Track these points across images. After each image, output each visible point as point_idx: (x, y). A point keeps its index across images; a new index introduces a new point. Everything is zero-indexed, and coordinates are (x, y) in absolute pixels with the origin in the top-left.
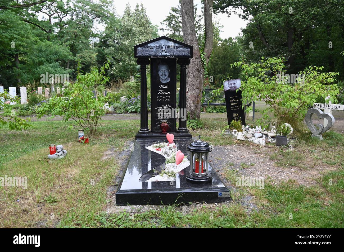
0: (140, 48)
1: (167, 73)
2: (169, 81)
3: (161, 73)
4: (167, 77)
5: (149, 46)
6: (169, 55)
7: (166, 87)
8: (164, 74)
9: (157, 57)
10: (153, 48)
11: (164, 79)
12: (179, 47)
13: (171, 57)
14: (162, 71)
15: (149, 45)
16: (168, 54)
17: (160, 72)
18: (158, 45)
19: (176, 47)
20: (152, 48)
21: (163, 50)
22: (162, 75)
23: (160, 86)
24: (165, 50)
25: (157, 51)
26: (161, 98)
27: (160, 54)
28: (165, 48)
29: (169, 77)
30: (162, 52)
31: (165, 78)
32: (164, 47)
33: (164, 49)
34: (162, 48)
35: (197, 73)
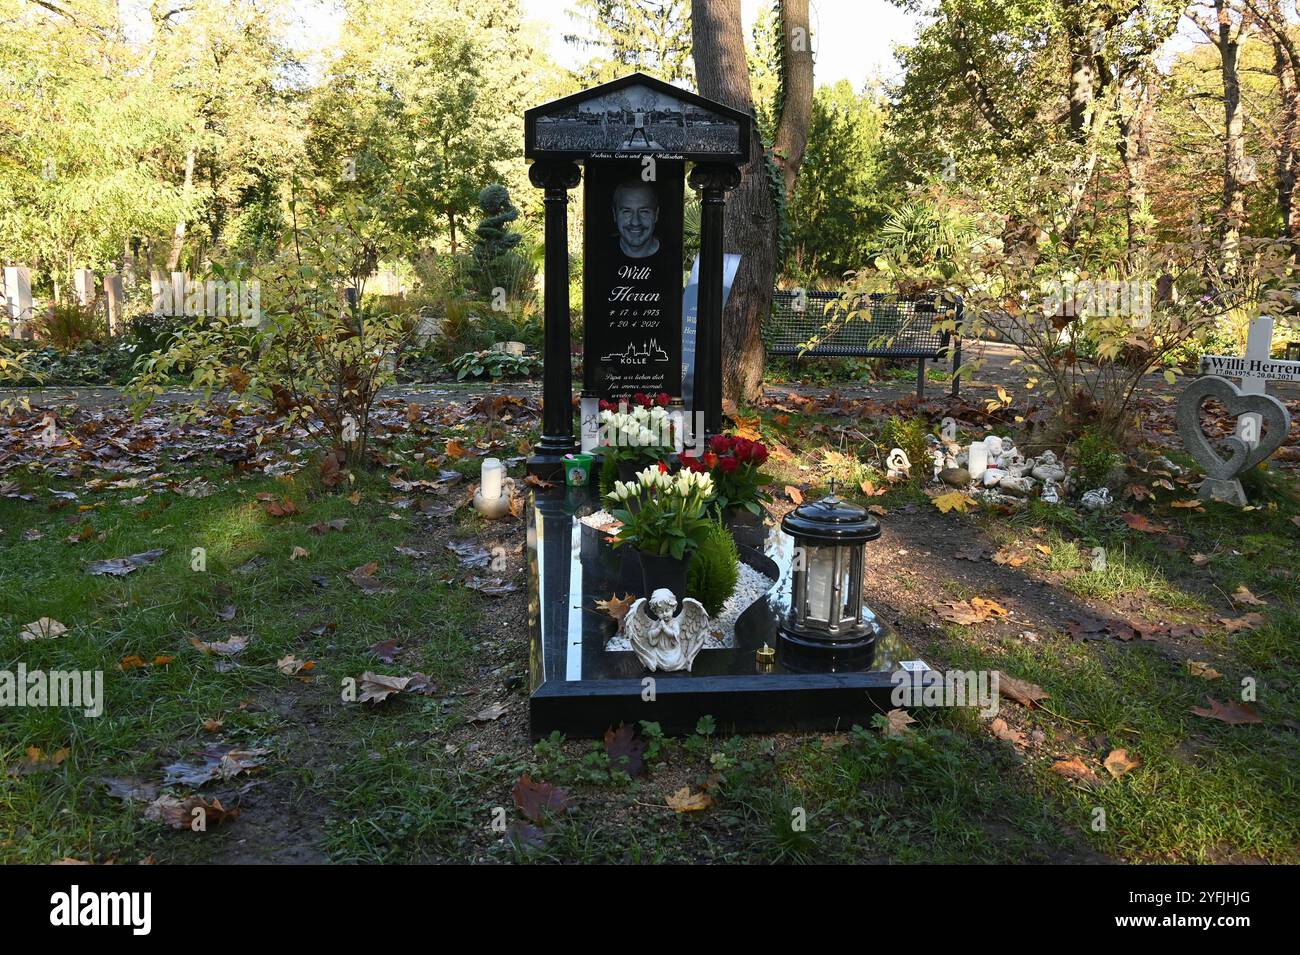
0: (547, 119)
1: (648, 220)
2: (654, 250)
3: (624, 220)
4: (647, 233)
5: (582, 113)
6: (661, 148)
7: (644, 274)
8: (635, 223)
9: (613, 154)
10: (596, 121)
11: (636, 242)
12: (697, 117)
13: (667, 157)
14: (629, 210)
15: (582, 108)
16: (653, 144)
17: (621, 215)
18: (616, 109)
19: (688, 117)
20: (594, 120)
21: (636, 130)
22: (629, 228)
23: (623, 272)
24: (642, 130)
25: (611, 132)
26: (624, 318)
27: (625, 145)
28: (646, 122)
29: (655, 233)
30: (630, 138)
31: (642, 239)
32: (639, 116)
33: (639, 124)
34: (632, 120)
35: (753, 228)
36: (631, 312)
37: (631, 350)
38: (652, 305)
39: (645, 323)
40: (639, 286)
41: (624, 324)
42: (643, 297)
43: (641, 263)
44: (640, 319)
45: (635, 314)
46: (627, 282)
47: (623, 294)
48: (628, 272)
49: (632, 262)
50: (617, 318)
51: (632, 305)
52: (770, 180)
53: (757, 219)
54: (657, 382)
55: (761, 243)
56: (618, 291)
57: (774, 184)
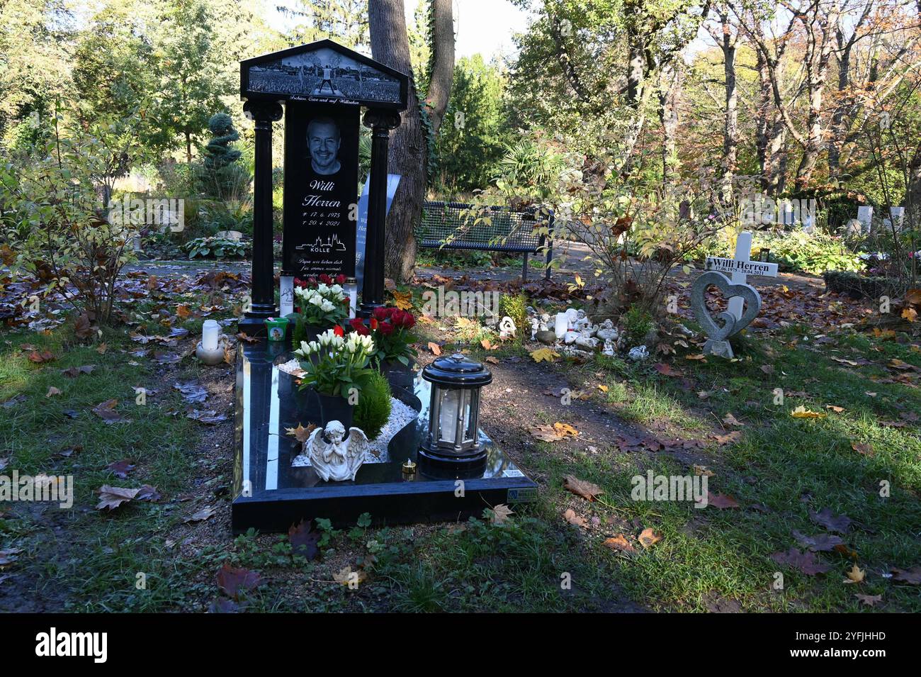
0: (257, 69)
1: (332, 148)
2: (337, 170)
3: (315, 147)
4: (332, 157)
5: (284, 66)
6: (342, 95)
7: (329, 187)
8: (323, 149)
9: (307, 97)
10: (295, 73)
11: (323, 163)
12: (370, 75)
13: (347, 102)
14: (318, 139)
15: (285, 62)
16: (337, 92)
17: (312, 143)
18: (309, 65)
19: (363, 74)
20: (294, 72)
21: (324, 81)
22: (319, 152)
23: (313, 184)
24: (329, 81)
25: (306, 81)
26: (313, 219)
27: (317, 92)
28: (332, 76)
29: (338, 157)
30: (320, 87)
31: (328, 161)
32: (327, 71)
33: (327, 77)
34: (321, 74)
35: (410, 156)
36: (318, 215)
37: (319, 242)
38: (334, 209)
39: (330, 223)
40: (325, 196)
41: (313, 223)
42: (328, 204)
43: (327, 179)
44: (325, 219)
45: (322, 215)
46: (317, 192)
47: (313, 201)
48: (317, 185)
49: (320, 178)
50: (308, 218)
51: (320, 209)
52: (422, 123)
53: (412, 150)
54: (337, 266)
55: (415, 167)
56: (309, 198)
57: (425, 125)
